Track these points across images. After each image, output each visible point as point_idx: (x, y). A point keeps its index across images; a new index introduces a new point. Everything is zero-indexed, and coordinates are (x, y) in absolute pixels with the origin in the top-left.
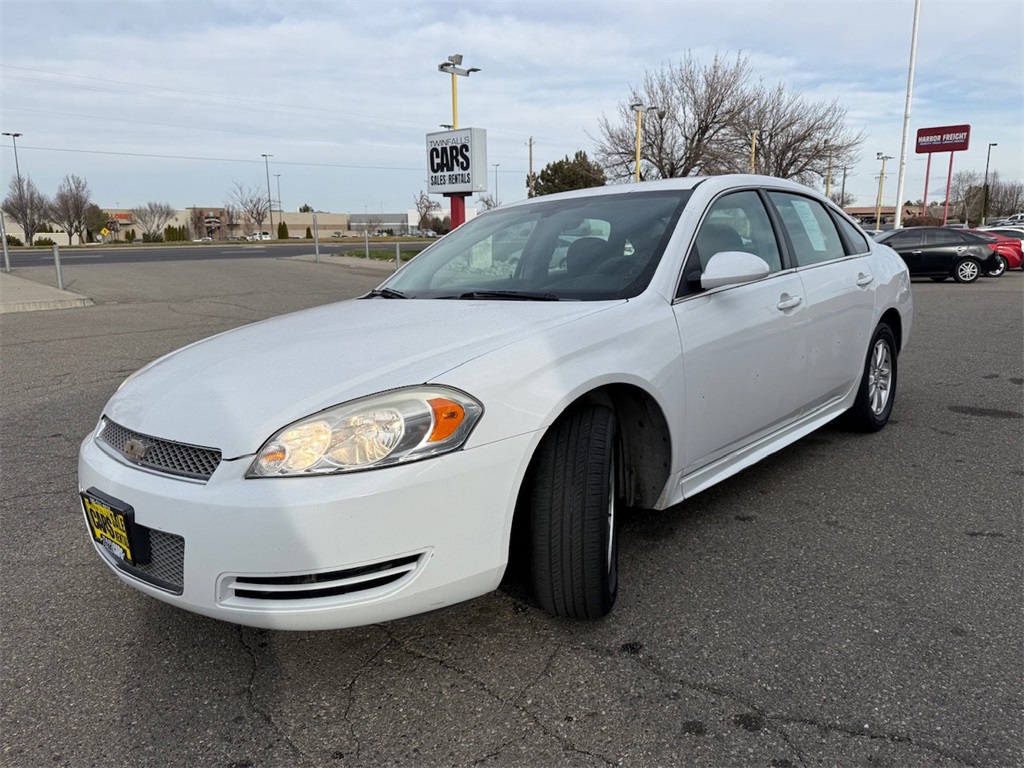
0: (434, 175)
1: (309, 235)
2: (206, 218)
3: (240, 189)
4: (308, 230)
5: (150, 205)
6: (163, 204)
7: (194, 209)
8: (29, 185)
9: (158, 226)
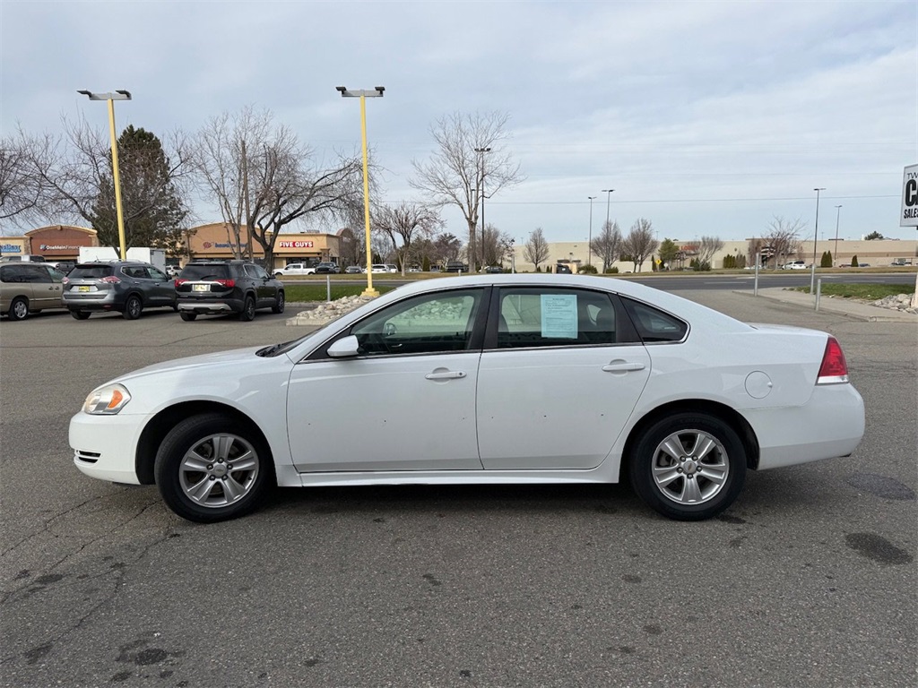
0: (908, 208)
1: (855, 263)
2: (763, 248)
3: (780, 223)
4: (855, 259)
5: (703, 239)
6: (714, 237)
7: (753, 240)
8: (615, 227)
9: (707, 257)
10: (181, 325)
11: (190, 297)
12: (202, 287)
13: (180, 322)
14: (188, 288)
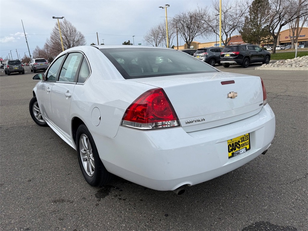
10: (224, 69)
11: (224, 59)
12: (228, 55)
13: (223, 68)
14: (223, 55)
